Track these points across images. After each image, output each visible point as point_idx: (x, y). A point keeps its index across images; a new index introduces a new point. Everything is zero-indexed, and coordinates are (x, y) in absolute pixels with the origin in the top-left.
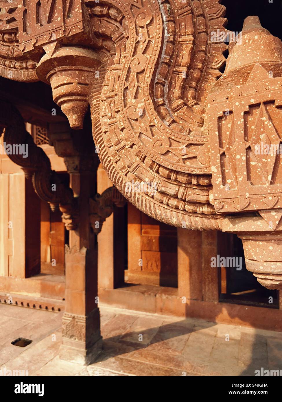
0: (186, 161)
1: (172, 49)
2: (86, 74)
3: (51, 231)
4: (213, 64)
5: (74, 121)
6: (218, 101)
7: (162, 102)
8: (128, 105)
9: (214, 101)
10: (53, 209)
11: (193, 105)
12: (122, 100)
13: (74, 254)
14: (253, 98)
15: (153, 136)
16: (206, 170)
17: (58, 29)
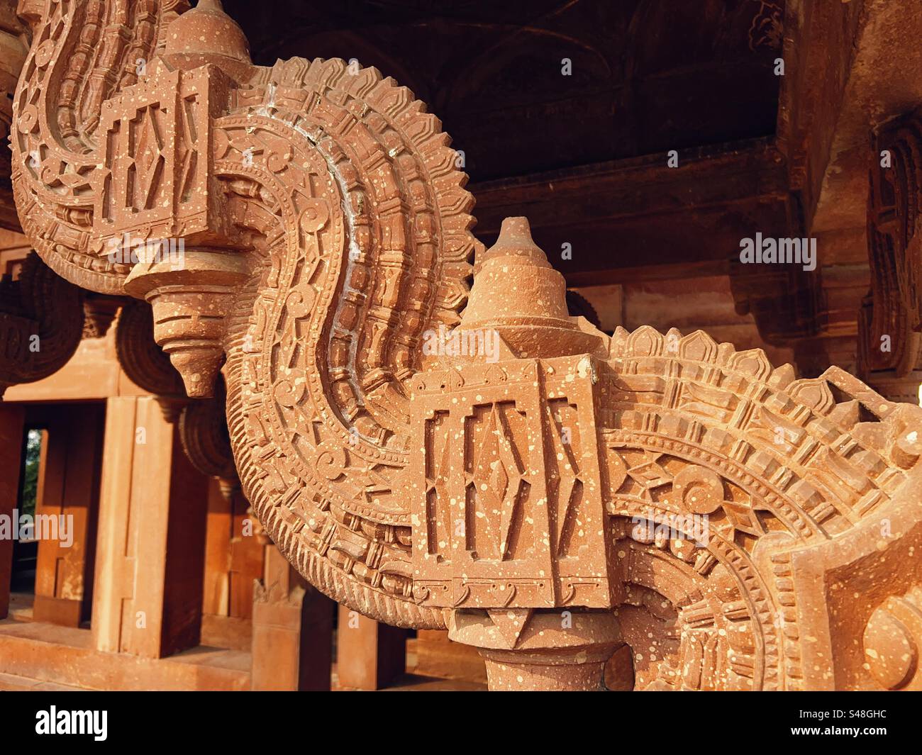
0: (373, 497)
1: (363, 276)
2: (218, 299)
3: (232, 536)
4: (445, 301)
5: (193, 385)
6: (428, 389)
7: (341, 376)
8: (278, 379)
9: (421, 388)
10: (225, 494)
11: (404, 379)
12: (269, 368)
13: (273, 603)
14: (480, 393)
15: (318, 442)
16: (404, 520)
17: (163, 222)
